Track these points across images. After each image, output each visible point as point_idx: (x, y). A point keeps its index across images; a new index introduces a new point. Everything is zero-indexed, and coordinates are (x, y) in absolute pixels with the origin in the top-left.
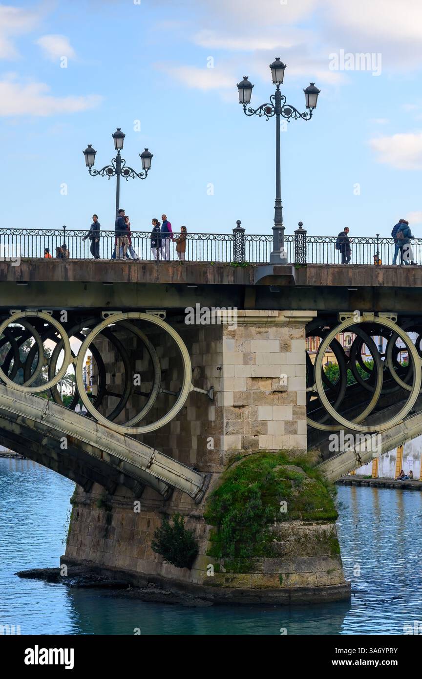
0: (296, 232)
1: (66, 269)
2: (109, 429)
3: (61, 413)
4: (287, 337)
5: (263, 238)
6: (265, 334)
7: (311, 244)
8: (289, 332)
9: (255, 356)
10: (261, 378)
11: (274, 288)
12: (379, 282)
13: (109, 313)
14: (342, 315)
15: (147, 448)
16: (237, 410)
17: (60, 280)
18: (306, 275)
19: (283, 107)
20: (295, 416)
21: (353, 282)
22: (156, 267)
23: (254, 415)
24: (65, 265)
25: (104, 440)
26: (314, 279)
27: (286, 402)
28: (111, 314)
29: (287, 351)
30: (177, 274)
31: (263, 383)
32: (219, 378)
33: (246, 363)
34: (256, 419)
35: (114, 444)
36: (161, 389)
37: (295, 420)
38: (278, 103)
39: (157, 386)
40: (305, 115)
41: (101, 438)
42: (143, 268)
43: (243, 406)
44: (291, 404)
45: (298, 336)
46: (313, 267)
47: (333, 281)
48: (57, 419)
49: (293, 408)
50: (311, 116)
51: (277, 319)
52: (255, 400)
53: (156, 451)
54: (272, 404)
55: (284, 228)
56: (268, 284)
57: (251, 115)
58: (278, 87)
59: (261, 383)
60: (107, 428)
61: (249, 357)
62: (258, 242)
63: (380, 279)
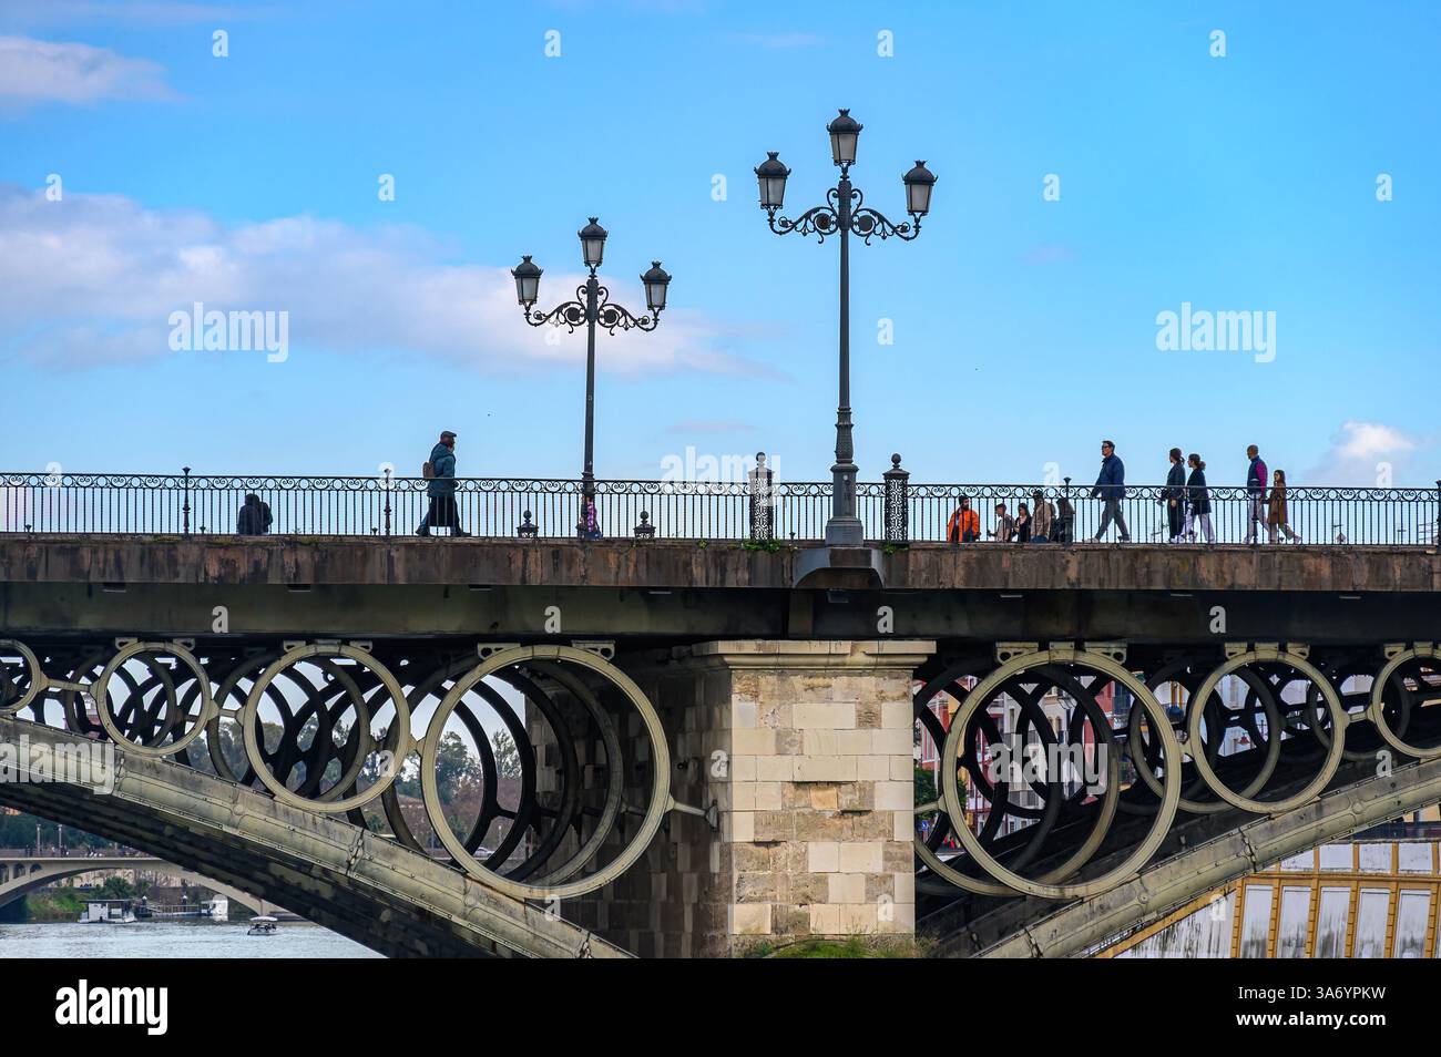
0: (888, 476)
1: (390, 560)
2: (492, 888)
3: (390, 855)
4: (873, 697)
5: (814, 490)
6: (825, 690)
7: (918, 500)
8: (877, 685)
9: (802, 737)
10: (816, 783)
11: (837, 594)
12: (1069, 579)
13: (493, 646)
14: (1002, 647)
15: (574, 931)
16: (762, 850)
17: (379, 581)
18: (907, 565)
19: (855, 214)
20: (889, 864)
21: (1010, 581)
22: (581, 553)
23: (799, 862)
24: (389, 552)
25: (479, 913)
26: (924, 576)
27: (870, 834)
28: (497, 650)
29: (873, 726)
30: (628, 566)
31: (820, 794)
32: (726, 783)
33: (781, 752)
34: (804, 868)
35: (502, 919)
36: (624, 806)
37: (888, 872)
38: (844, 205)
39: (614, 798)
40: (904, 229)
41: (473, 908)
42: (553, 554)
43: (776, 843)
44: (881, 839)
45: (896, 694)
46: (924, 549)
47: (968, 577)
48: (381, 868)
49: (885, 846)
50: (917, 232)
51: (848, 659)
52: (800, 829)
53: (592, 935)
54: (838, 838)
55: (855, 470)
56: (823, 587)
57: (784, 233)
58: (845, 171)
59: (814, 794)
60: (488, 886)
61: (788, 740)
62: (803, 499)
63: (1072, 573)
